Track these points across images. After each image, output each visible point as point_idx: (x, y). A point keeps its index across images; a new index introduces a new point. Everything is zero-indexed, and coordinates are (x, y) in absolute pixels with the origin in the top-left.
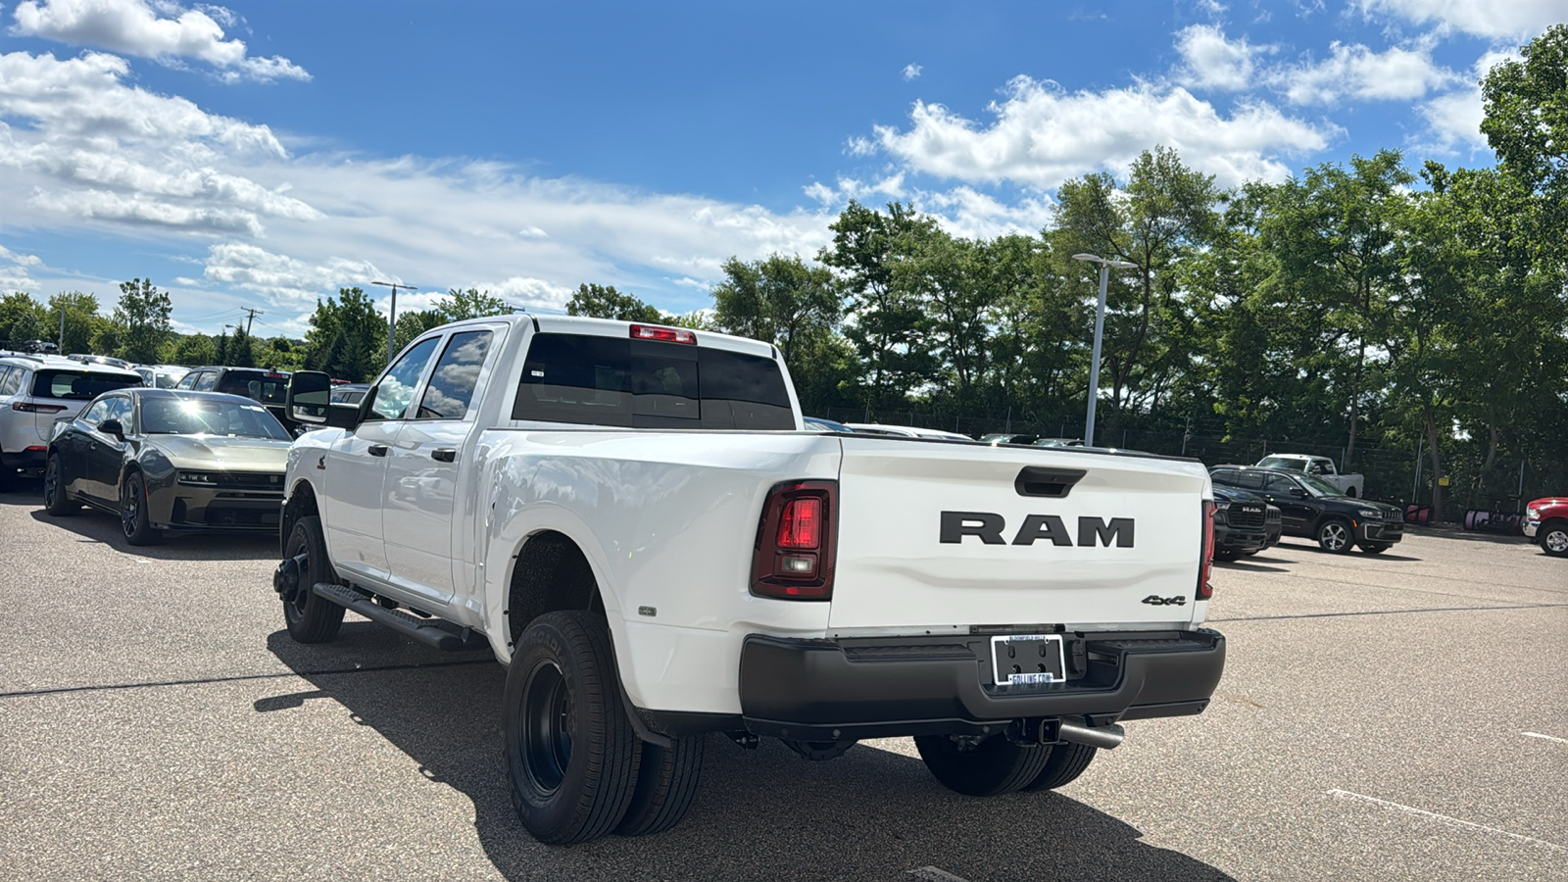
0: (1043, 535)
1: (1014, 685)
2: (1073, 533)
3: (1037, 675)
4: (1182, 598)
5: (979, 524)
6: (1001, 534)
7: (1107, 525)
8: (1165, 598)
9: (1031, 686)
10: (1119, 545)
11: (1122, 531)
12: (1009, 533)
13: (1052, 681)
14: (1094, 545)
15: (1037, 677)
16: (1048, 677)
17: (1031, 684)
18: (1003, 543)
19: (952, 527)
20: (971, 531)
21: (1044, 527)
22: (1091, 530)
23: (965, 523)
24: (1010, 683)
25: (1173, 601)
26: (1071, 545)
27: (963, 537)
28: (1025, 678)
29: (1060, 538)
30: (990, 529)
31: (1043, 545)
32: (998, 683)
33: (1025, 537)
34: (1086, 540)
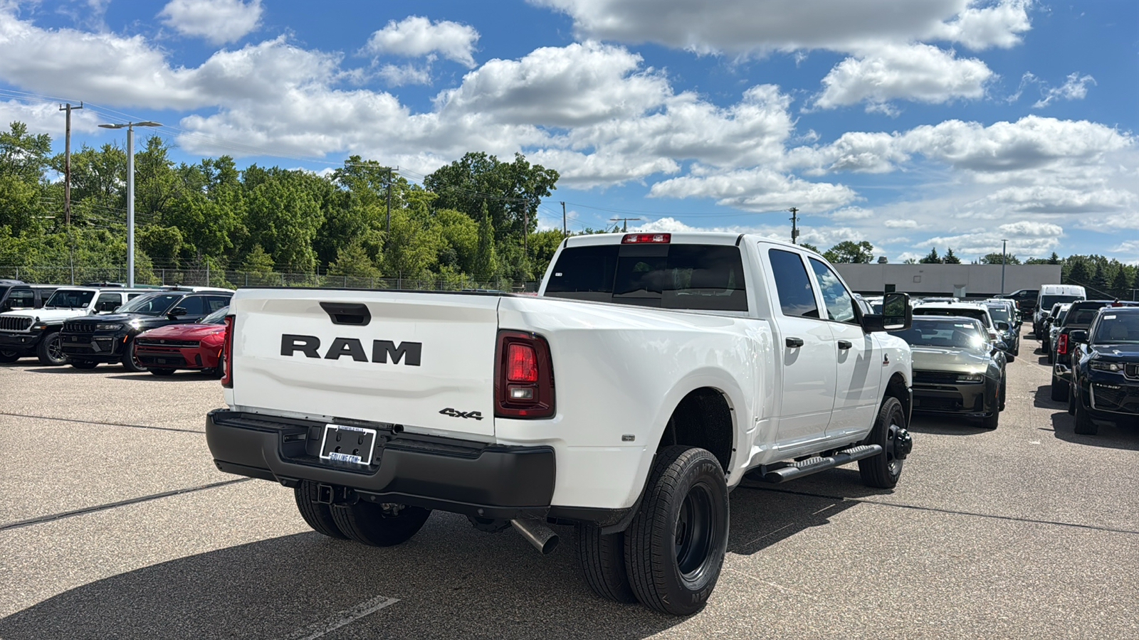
0: (347, 353)
1: (331, 459)
2: (368, 351)
3: (349, 456)
4: (479, 414)
5: (304, 343)
6: (317, 351)
7: (397, 348)
8: (461, 412)
9: (345, 463)
10: (407, 363)
11: (412, 353)
12: (323, 350)
13: (359, 462)
14: (385, 362)
15: (348, 458)
16: (356, 459)
17: (343, 462)
18: (319, 357)
19: (288, 345)
20: (299, 348)
21: (347, 347)
22: (383, 350)
23: (296, 343)
24: (329, 458)
25: (470, 415)
26: (367, 361)
27: (295, 352)
28: (339, 456)
29: (359, 356)
30: (311, 345)
31: (346, 360)
32: (321, 456)
33: (334, 353)
34: (379, 358)
